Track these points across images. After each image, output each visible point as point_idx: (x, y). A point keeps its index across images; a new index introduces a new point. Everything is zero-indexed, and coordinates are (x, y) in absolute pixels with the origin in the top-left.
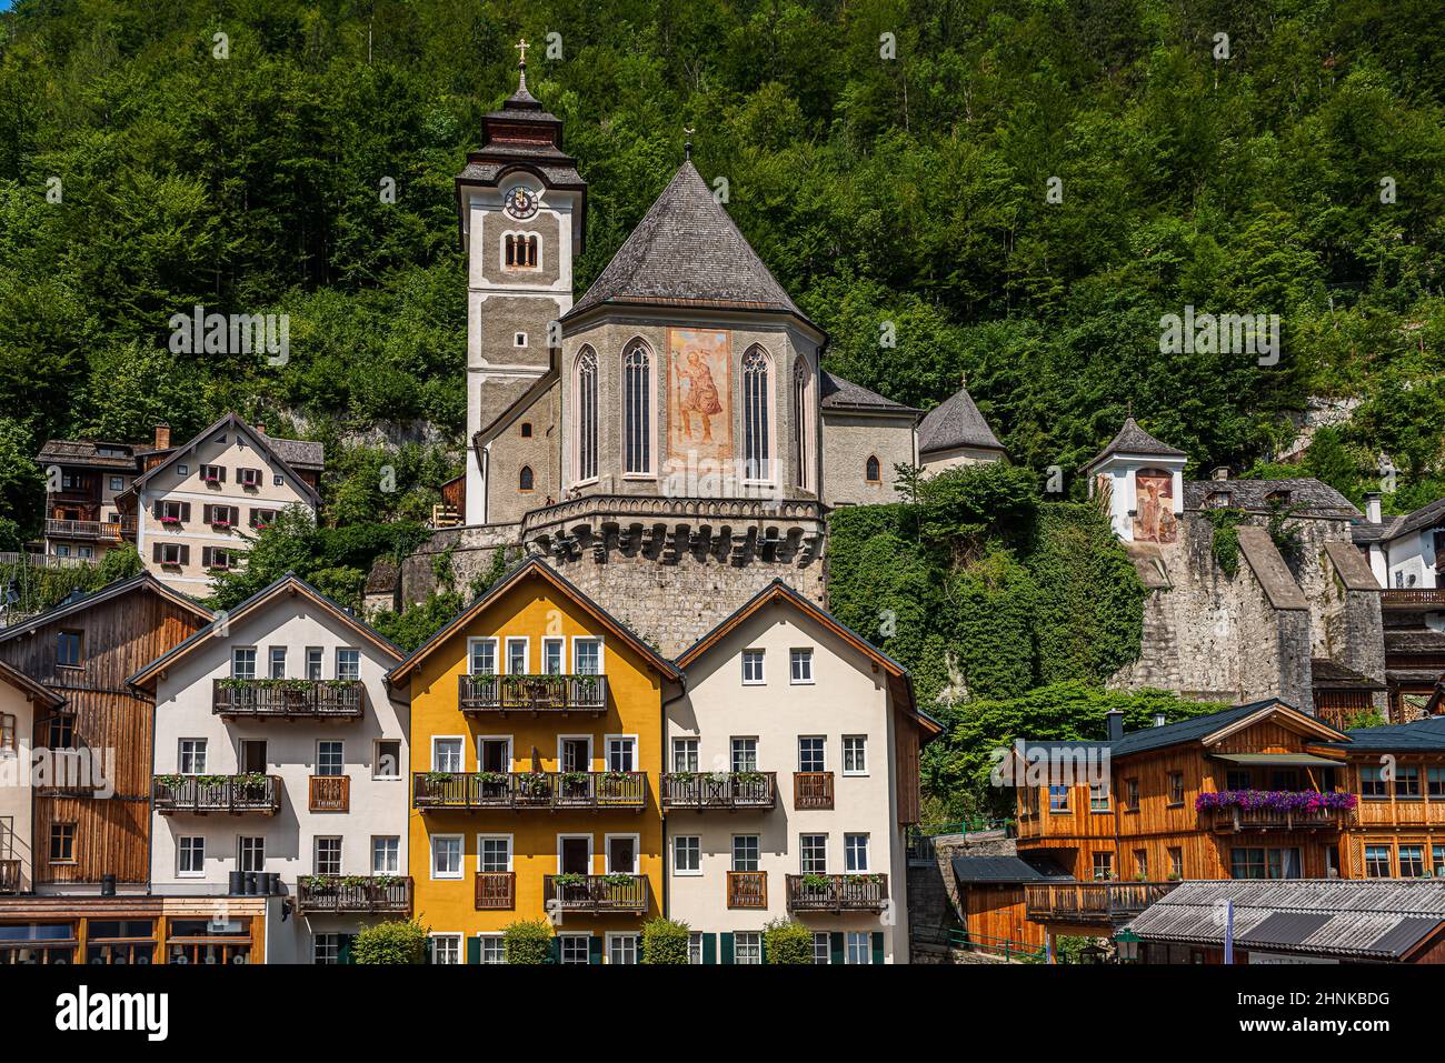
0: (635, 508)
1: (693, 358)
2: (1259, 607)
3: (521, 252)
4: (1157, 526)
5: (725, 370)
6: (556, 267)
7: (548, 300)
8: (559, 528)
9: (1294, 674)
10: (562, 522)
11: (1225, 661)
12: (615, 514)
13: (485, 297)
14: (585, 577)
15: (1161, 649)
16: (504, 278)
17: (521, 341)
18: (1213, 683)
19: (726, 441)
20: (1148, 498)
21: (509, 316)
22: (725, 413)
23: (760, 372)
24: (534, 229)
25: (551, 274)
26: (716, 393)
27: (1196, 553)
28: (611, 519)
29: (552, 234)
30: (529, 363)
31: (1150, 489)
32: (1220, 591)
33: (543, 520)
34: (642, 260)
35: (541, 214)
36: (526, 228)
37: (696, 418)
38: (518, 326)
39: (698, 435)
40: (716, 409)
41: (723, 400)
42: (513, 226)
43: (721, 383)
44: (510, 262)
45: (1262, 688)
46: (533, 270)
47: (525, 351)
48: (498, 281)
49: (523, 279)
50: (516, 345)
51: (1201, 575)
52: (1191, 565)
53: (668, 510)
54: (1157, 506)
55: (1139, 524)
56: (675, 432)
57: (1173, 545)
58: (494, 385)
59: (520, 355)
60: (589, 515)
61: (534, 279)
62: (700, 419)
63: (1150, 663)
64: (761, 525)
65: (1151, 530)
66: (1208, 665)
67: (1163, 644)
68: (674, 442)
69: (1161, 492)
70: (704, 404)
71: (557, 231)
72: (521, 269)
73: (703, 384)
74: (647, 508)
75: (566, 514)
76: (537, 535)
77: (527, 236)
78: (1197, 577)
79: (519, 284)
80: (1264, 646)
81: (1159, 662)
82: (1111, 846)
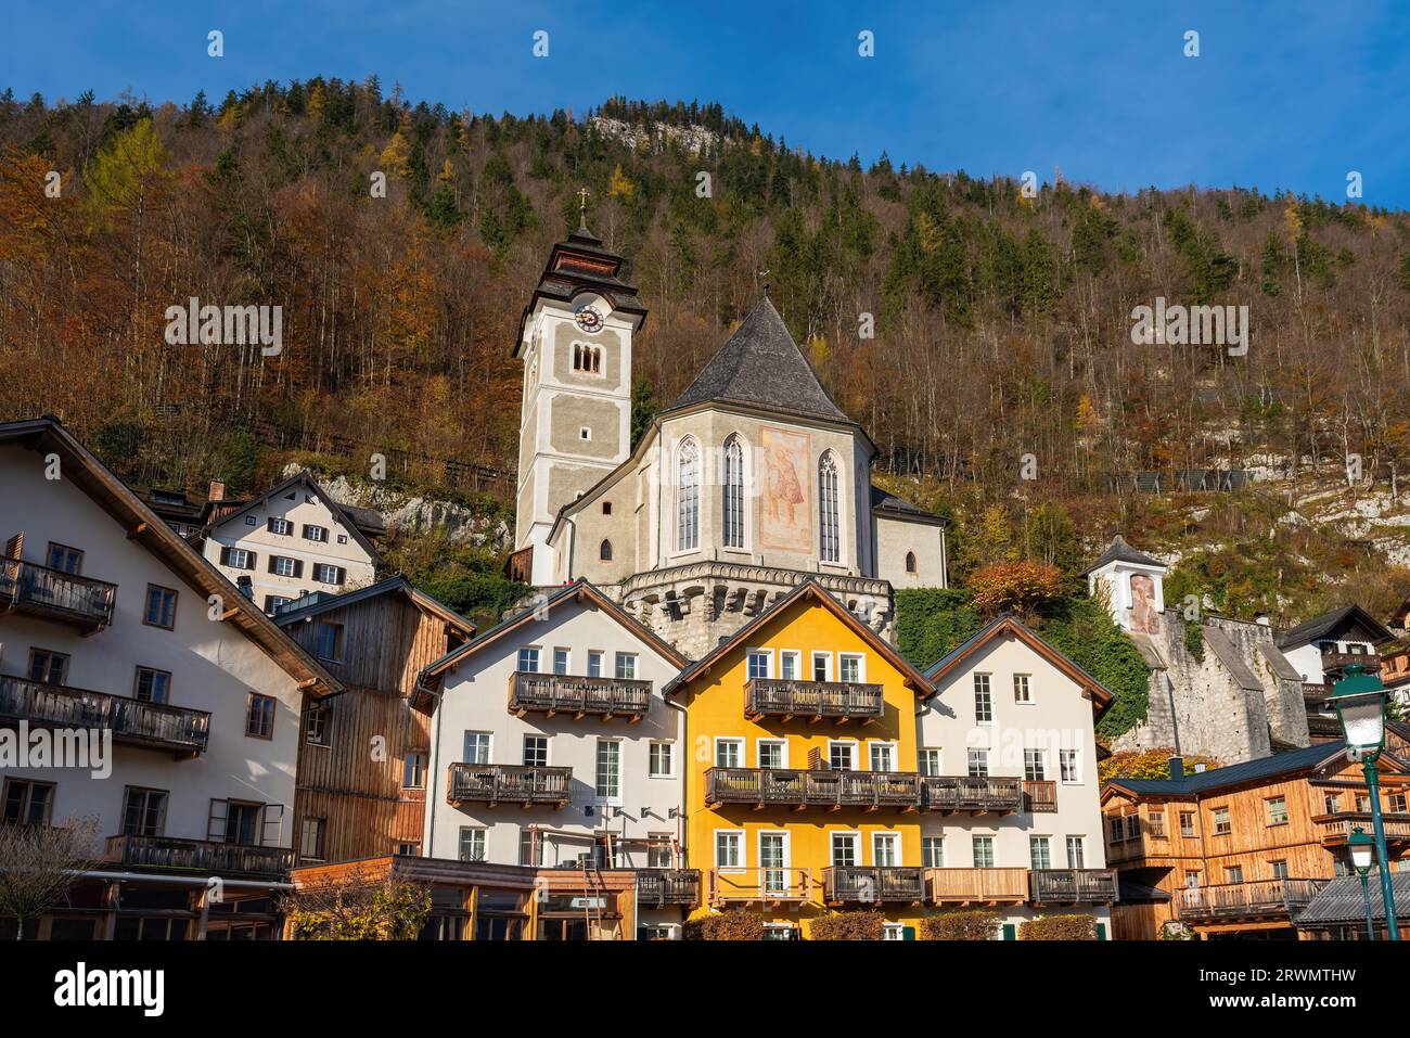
0: (744, 575)
1: (780, 455)
2: (1226, 687)
3: (586, 360)
4: (1146, 620)
5: (806, 467)
6: (618, 376)
7: (610, 403)
8: (670, 588)
9: (1258, 742)
10: (673, 583)
11: (1198, 732)
12: (726, 579)
13: (555, 394)
14: (693, 633)
15: (1162, 717)
16: (572, 380)
17: (585, 435)
18: (1190, 749)
19: (807, 527)
20: (1139, 599)
21: (576, 412)
22: (806, 503)
23: (831, 473)
24: (599, 342)
25: (613, 382)
26: (798, 486)
27: (1174, 644)
28: (722, 583)
29: (614, 348)
30: (593, 455)
31: (1140, 591)
32: (1191, 675)
33: (651, 581)
34: (735, 370)
35: (605, 331)
36: (593, 340)
37: (783, 505)
38: (584, 422)
39: (785, 519)
40: (798, 499)
41: (804, 492)
42: (581, 336)
43: (802, 478)
44: (577, 366)
45: (1232, 753)
46: (598, 376)
47: (589, 444)
48: (567, 382)
49: (588, 383)
50: (581, 438)
51: (1178, 661)
52: (1171, 652)
53: (769, 579)
54: (1145, 605)
55: (1134, 617)
56: (765, 516)
57: (1157, 636)
58: (562, 471)
59: (584, 446)
60: (702, 578)
61: (598, 383)
62: (786, 507)
63: (1155, 729)
64: (844, 597)
65: (1142, 623)
66: (1187, 734)
67: (1163, 714)
68: (765, 524)
69: (1147, 594)
70: (789, 495)
71: (619, 347)
72: (587, 374)
73: (789, 477)
74: (753, 575)
75: (677, 577)
76: (646, 595)
77: (592, 348)
78: (1176, 663)
79: (583, 386)
80: (1233, 719)
81: (1161, 728)
82: (1200, 864)
